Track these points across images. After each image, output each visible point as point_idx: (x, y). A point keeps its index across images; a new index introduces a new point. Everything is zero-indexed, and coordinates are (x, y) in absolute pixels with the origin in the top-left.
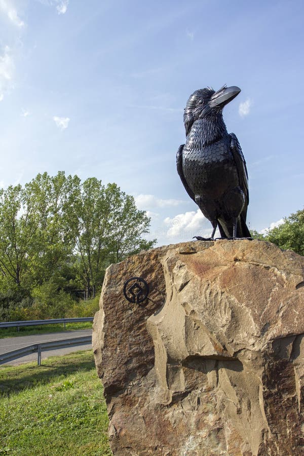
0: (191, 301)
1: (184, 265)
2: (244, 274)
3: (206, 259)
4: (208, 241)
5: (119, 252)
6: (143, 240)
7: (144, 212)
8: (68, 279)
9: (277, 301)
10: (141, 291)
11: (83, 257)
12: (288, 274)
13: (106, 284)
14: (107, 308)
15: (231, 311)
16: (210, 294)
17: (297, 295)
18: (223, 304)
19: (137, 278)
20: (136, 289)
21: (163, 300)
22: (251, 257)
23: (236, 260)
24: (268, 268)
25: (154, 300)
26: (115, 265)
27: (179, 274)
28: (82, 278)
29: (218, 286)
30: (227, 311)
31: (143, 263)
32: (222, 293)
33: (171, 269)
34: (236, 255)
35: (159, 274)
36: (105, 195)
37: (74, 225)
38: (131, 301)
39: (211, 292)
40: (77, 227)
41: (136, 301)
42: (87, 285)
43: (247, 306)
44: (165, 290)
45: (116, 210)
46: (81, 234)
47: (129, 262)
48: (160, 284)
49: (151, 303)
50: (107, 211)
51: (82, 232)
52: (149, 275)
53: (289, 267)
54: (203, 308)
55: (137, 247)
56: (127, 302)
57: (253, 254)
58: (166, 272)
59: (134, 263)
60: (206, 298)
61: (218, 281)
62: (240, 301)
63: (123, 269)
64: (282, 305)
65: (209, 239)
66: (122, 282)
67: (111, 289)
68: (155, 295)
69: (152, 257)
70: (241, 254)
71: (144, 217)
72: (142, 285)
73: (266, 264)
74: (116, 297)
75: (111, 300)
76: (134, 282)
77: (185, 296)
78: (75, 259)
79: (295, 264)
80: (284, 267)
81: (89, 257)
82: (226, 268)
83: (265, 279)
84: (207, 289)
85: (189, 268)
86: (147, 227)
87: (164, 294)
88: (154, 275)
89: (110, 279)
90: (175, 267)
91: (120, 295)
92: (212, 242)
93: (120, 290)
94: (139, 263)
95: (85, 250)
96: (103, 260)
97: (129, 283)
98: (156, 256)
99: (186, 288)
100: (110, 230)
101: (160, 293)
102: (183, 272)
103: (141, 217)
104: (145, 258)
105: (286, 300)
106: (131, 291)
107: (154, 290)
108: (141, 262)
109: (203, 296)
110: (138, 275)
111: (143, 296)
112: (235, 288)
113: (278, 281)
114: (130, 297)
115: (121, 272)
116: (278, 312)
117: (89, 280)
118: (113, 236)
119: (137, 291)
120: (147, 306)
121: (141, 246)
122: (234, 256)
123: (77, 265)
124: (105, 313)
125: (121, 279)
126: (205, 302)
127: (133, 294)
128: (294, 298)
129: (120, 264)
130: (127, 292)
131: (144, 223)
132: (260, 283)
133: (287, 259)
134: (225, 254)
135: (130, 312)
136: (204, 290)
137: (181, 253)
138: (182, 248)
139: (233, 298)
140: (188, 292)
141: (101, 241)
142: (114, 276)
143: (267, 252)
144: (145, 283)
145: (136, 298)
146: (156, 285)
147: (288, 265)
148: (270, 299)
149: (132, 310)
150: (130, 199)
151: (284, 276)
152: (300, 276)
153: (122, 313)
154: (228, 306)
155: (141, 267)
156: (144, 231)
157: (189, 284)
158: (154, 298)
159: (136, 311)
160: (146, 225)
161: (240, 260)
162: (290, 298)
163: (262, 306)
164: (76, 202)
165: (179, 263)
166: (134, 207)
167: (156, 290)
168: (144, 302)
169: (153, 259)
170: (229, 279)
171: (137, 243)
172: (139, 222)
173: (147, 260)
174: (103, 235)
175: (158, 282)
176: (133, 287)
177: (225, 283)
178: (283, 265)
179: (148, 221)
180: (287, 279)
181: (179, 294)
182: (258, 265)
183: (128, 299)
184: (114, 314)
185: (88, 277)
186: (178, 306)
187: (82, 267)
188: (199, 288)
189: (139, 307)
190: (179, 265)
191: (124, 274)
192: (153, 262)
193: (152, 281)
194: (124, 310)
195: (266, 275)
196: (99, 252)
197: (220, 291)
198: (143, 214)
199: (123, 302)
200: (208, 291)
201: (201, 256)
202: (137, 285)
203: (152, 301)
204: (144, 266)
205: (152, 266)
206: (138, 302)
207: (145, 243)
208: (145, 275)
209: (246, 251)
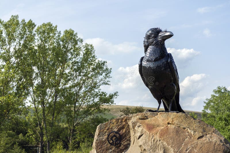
0: (144, 144)
1: (141, 126)
2: (172, 131)
3: (153, 122)
4: (155, 113)
5: (77, 105)
6: (103, 93)
7: (104, 62)
8: (18, 133)
9: (187, 145)
10: (117, 139)
11: (36, 109)
12: (195, 132)
13: (97, 135)
14: (97, 148)
15: (163, 149)
16: (154, 141)
17: (197, 142)
18: (160, 146)
19: (115, 132)
20: (114, 138)
21: (129, 144)
22: (176, 123)
23: (168, 123)
24: (184, 128)
25: (124, 144)
26: (103, 124)
27: (138, 130)
28: (35, 132)
29: (158, 137)
30: (161, 150)
31: (119, 124)
32: (160, 140)
33: (134, 127)
34: (169, 121)
35: (127, 130)
36: (61, 43)
37: (28, 74)
38: (111, 144)
39: (154, 140)
40: (31, 76)
41: (114, 144)
42: (40, 140)
43: (171, 147)
44: (130, 139)
45: (74, 60)
46: (35, 84)
47: (111, 123)
48: (127, 135)
49: (122, 146)
50: (64, 61)
51: (36, 82)
52: (122, 131)
53: (196, 128)
54: (150, 148)
55: (97, 100)
56: (109, 145)
57: (178, 121)
58: (131, 129)
59: (113, 123)
60: (151, 143)
61: (158, 134)
62: (168, 144)
63: (107, 127)
64: (189, 147)
65: (156, 111)
66: (107, 134)
67: (100, 138)
68: (125, 141)
69: (123, 121)
70: (172, 120)
71: (105, 67)
72: (118, 135)
73: (184, 126)
74: (103, 142)
75: (100, 144)
76: (113, 134)
77: (141, 142)
78: (27, 111)
79: (200, 127)
80: (193, 128)
81: (44, 110)
82: (163, 127)
83: (182, 134)
84: (152, 138)
85: (144, 127)
86: (108, 79)
87: (130, 141)
88: (124, 130)
89: (100, 132)
90: (136, 127)
91: (105, 141)
92: (157, 113)
93: (105, 138)
94: (116, 123)
95: (39, 102)
96: (58, 113)
97: (111, 134)
98: (126, 120)
99: (141, 138)
100: (67, 81)
101: (127, 141)
102: (140, 129)
103: (101, 68)
104: (120, 121)
105: (192, 145)
106: (112, 139)
107: (124, 139)
108: (117, 123)
109: (150, 142)
110: (116, 130)
111: (118, 142)
112: (166, 138)
113: (189, 135)
114: (111, 142)
115: (106, 128)
116: (187, 150)
117: (42, 135)
118: (70, 87)
119: (115, 139)
120: (120, 147)
121: (101, 99)
122: (168, 122)
123: (30, 118)
124: (96, 151)
125: (106, 132)
126: (151, 145)
127: (113, 140)
128: (195, 144)
129: (105, 124)
130: (109, 140)
131: (104, 74)
132: (180, 136)
133: (196, 124)
134: (163, 120)
135: (111, 151)
136: (151, 139)
137: (139, 119)
138: (140, 116)
139: (165, 143)
140: (142, 139)
141: (57, 92)
142: (102, 130)
143: (185, 120)
144: (119, 134)
145: (114, 143)
146: (125, 136)
147: (196, 127)
148: (184, 144)
149: (111, 150)
150: (90, 48)
151: (192, 133)
152: (200, 133)
153: (106, 151)
154: (162, 147)
155: (117, 126)
156: (104, 83)
157: (143, 136)
158: (124, 143)
159: (114, 150)
160: (107, 76)
161: (170, 124)
162: (193, 144)
163: (179, 147)
164: (30, 49)
165: (138, 124)
166: (94, 57)
167: (126, 139)
168: (119, 145)
169: (124, 122)
170: (164, 133)
171: (97, 95)
172: (98, 73)
173: (121, 122)
174: (59, 86)
175: (126, 134)
176: (113, 137)
177: (161, 135)
178: (193, 127)
179: (108, 72)
180: (193, 135)
181: (138, 141)
182: (180, 127)
183: (110, 143)
184: (102, 151)
185: (42, 132)
186: (137, 147)
187: (35, 120)
188: (148, 138)
189: (115, 148)
190: (138, 125)
191: (108, 130)
192: (124, 123)
193: (123, 134)
194: (107, 149)
195: (183, 132)
196: (55, 104)
197: (158, 140)
198: (104, 63)
199: (107, 145)
200: (153, 140)
201: (151, 120)
202: (115, 136)
203: (123, 145)
204: (119, 125)
205: (123, 126)
206: (115, 145)
207: (105, 95)
208: (119, 130)
209: (174, 119)
